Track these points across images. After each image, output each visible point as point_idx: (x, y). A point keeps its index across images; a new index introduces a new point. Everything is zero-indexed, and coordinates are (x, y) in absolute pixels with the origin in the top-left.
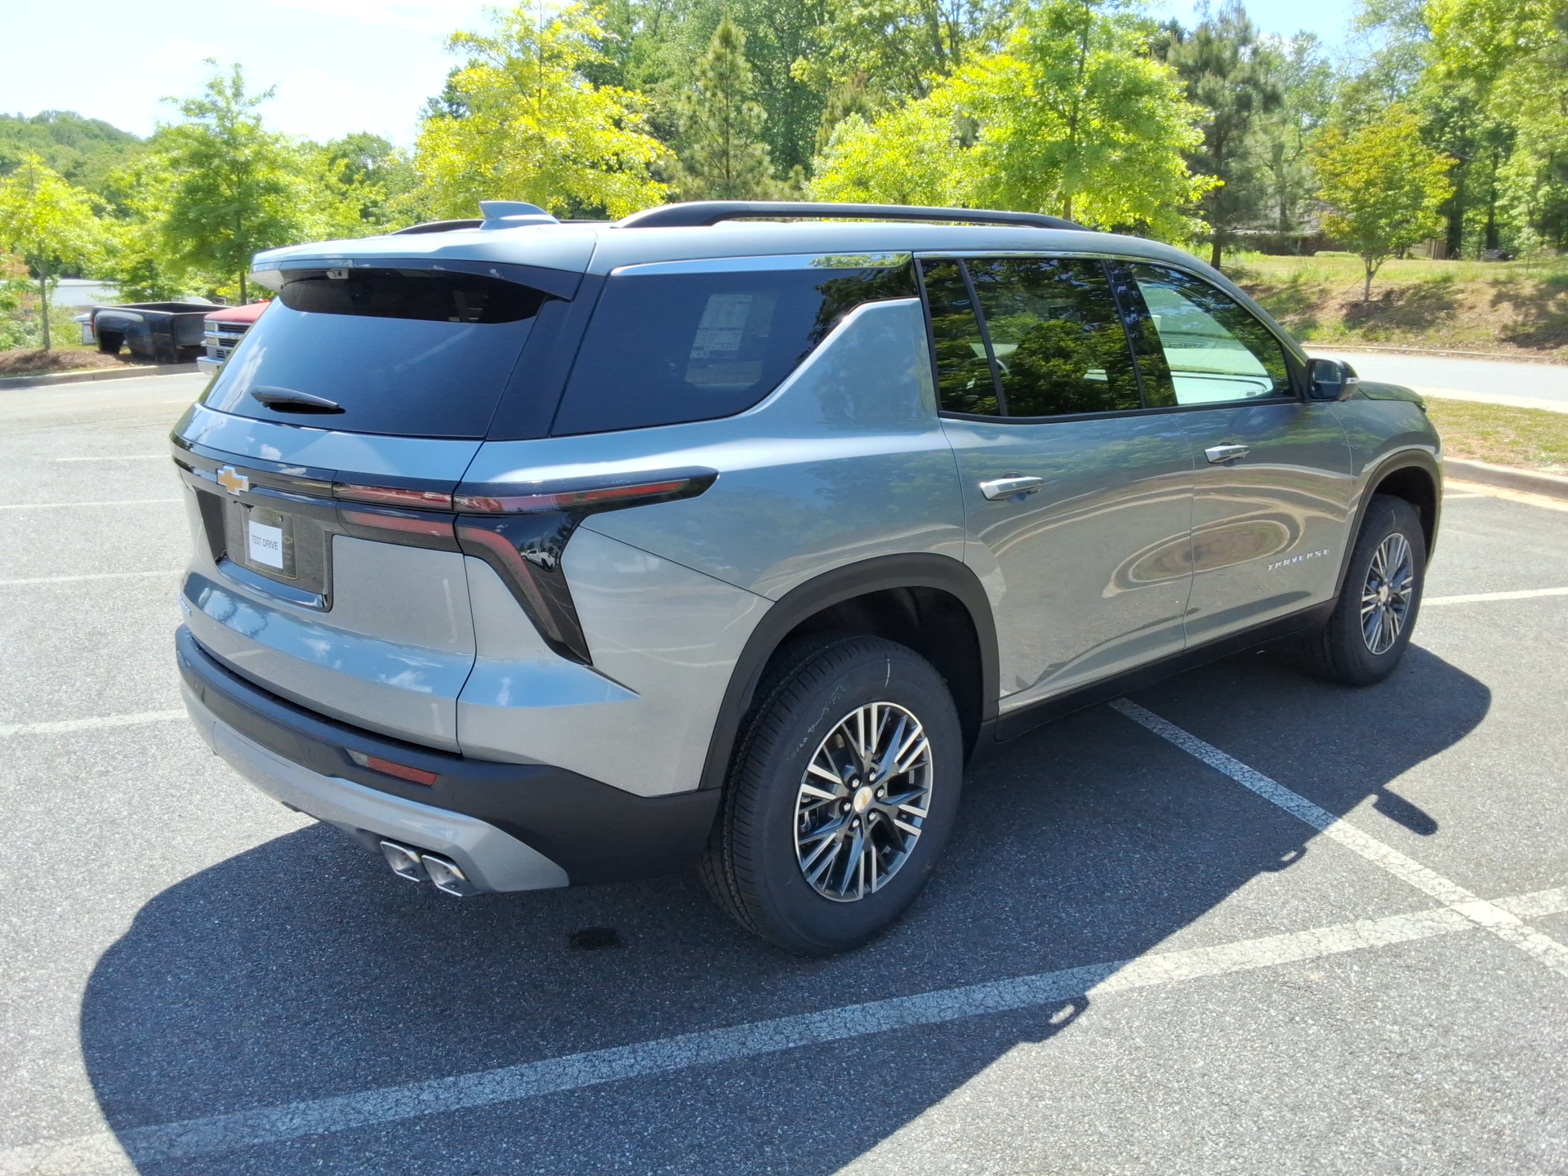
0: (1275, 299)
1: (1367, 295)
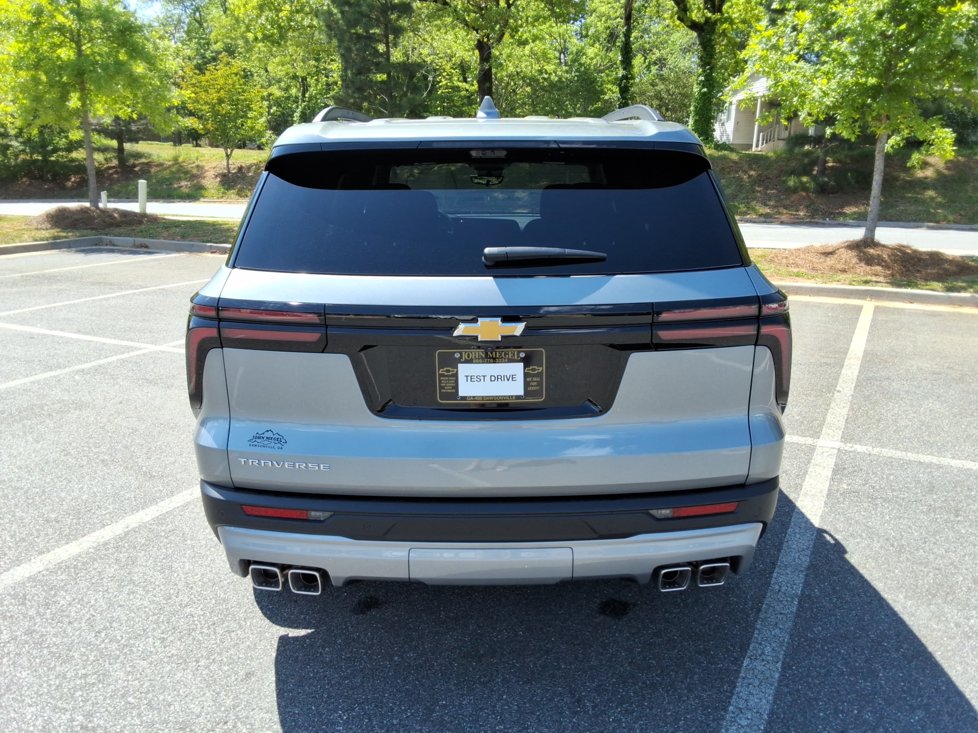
0: (168, 171)
1: (228, 168)
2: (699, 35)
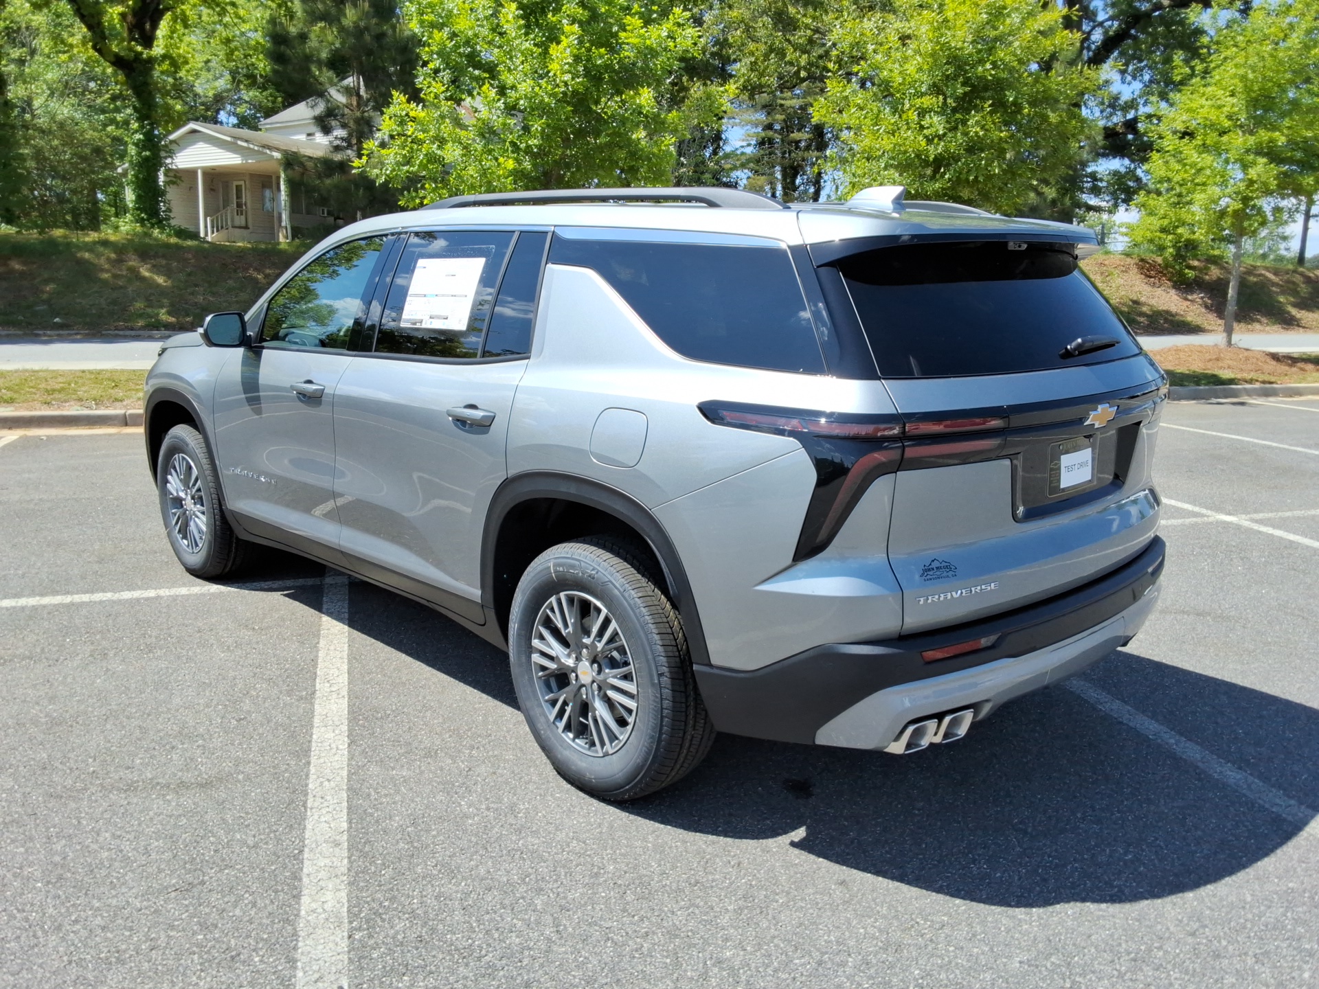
2: (127, 76)
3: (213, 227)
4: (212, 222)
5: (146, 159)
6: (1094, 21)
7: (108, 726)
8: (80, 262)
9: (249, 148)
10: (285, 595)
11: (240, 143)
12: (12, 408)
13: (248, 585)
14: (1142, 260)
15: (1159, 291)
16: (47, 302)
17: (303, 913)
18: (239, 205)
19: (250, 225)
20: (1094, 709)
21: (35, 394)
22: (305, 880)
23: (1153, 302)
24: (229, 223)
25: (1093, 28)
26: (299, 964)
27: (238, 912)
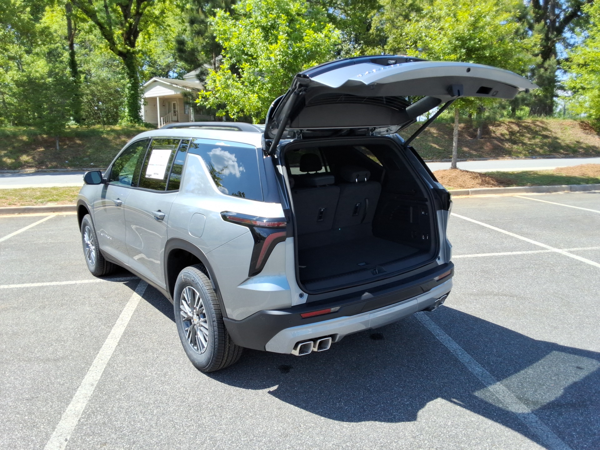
2: (124, 59)
3: (163, 121)
4: (163, 119)
5: (132, 95)
6: (561, 9)
7: (32, 336)
8: (103, 139)
9: (177, 88)
10: (124, 284)
11: (174, 85)
12: (56, 203)
13: (112, 279)
14: (582, 122)
15: (590, 137)
16: (89, 156)
17: (67, 411)
18: (175, 112)
19: (179, 120)
20: (434, 338)
21: (67, 197)
22: (74, 398)
23: (587, 142)
24: (170, 119)
25: (561, 12)
26: (56, 430)
27: (44, 409)
